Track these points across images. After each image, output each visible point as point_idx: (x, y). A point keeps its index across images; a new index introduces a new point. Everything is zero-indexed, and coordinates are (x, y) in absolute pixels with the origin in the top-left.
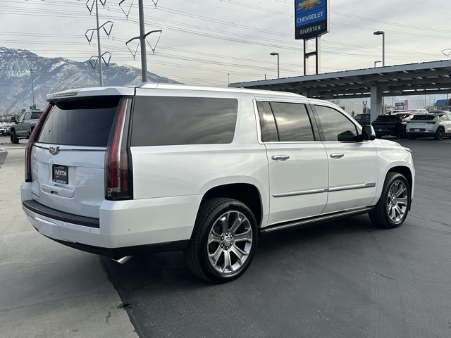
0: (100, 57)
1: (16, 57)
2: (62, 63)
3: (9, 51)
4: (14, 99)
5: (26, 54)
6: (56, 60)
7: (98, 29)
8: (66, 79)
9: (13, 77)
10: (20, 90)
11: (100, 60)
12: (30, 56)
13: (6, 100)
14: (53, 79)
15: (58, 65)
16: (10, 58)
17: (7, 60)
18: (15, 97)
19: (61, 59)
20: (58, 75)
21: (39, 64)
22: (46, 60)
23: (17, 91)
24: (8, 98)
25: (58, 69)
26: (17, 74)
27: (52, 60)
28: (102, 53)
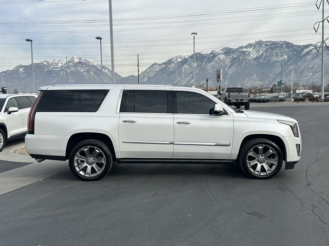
0: (323, 42)
1: (278, 47)
2: (312, 48)
3: (274, 43)
4: (275, 76)
5: (285, 44)
6: (307, 46)
7: (323, 21)
8: (314, 59)
9: (275, 61)
10: (279, 70)
11: (323, 45)
12: (288, 45)
13: (269, 77)
14: (304, 60)
15: (308, 49)
16: (274, 47)
17: (272, 50)
18: (275, 74)
19: (311, 45)
20: (307, 57)
21: (294, 50)
22: (300, 46)
23: (277, 70)
24: (271, 75)
25: (308, 53)
26: (278, 59)
27: (304, 46)
28: (325, 39)
